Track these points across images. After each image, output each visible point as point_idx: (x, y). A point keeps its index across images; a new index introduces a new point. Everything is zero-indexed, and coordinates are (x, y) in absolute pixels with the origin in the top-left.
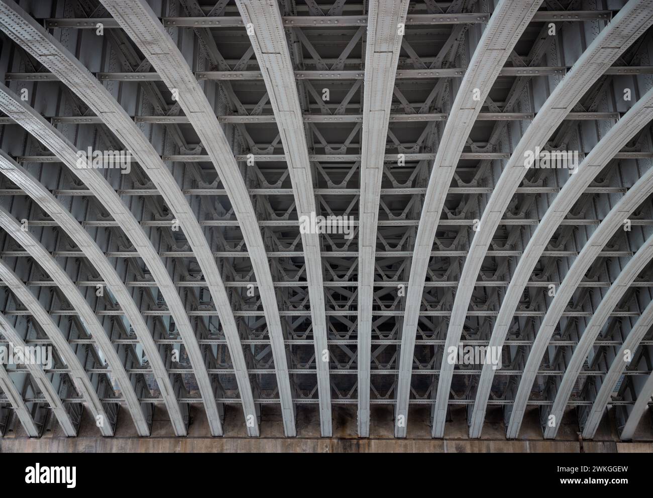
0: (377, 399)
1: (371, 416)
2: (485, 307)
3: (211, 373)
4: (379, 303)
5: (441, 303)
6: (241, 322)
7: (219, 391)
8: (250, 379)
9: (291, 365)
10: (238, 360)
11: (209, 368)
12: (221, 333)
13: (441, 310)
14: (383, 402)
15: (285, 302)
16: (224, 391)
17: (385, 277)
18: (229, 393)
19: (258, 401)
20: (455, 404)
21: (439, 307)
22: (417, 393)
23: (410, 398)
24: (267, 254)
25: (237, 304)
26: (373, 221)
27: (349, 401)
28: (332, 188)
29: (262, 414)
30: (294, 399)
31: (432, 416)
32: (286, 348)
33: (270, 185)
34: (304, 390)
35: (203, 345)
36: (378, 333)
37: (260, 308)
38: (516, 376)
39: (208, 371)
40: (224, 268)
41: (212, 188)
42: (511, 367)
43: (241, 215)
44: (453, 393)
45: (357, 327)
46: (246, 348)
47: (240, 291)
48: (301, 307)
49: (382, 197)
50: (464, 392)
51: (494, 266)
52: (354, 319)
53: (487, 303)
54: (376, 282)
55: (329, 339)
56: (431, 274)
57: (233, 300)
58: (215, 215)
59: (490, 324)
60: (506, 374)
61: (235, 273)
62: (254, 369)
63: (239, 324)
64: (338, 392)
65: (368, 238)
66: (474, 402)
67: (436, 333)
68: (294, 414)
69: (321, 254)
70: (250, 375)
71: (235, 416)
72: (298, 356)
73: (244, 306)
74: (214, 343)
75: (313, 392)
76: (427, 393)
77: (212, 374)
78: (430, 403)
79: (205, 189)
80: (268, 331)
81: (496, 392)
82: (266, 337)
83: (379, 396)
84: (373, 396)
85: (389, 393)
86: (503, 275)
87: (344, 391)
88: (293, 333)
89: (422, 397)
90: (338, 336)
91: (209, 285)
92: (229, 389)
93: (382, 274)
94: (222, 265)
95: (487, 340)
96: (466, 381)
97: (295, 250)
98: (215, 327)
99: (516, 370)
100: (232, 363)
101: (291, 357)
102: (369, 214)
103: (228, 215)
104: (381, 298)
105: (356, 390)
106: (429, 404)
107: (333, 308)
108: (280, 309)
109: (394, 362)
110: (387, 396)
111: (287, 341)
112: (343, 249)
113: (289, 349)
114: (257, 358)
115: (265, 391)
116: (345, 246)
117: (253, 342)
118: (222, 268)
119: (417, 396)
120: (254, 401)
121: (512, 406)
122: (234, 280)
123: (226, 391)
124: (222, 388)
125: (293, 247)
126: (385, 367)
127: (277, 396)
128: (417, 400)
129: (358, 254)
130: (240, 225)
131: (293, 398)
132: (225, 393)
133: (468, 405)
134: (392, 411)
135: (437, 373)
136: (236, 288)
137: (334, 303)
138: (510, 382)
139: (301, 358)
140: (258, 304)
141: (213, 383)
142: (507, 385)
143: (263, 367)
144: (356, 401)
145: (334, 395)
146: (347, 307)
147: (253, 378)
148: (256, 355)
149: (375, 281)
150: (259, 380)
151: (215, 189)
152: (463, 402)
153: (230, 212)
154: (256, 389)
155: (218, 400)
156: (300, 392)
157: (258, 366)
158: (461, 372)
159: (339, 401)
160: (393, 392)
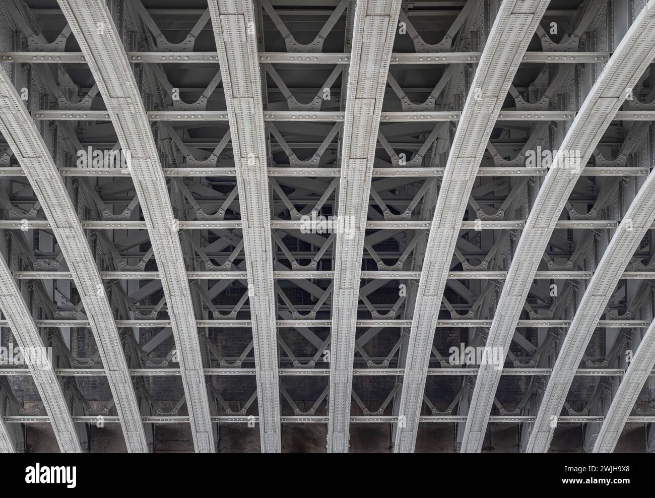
0: (362, 415)
1: (350, 442)
2: (570, 264)
3: (62, 374)
4: (374, 256)
5: (488, 258)
6: (115, 289)
7: (77, 403)
8: (134, 384)
9: (209, 362)
10: (111, 354)
11: (58, 367)
12: (78, 308)
13: (488, 270)
14: (373, 419)
15: (197, 255)
16: (86, 404)
17: (387, 212)
18: (95, 405)
19: (149, 420)
20: (501, 423)
21: (484, 264)
22: (434, 404)
23: (422, 414)
24: (165, 172)
25: (106, 258)
26: (371, 113)
27: (312, 419)
28: (295, 51)
29: (156, 439)
30: (215, 417)
31: (458, 441)
32: (199, 333)
33: (170, 45)
34: (230, 399)
35: (45, 328)
36: (369, 306)
37: (152, 266)
38: (613, 377)
39: (57, 372)
40: (80, 195)
41: (55, 50)
42: (605, 363)
43: (114, 101)
44: (499, 406)
45: (330, 298)
46: (125, 334)
47: (110, 236)
48: (228, 264)
49: (393, 69)
50: (517, 402)
51: (593, 191)
52: (325, 284)
53: (574, 257)
54: (370, 222)
55: (279, 318)
56: (475, 206)
57: (99, 252)
58: (63, 100)
59: (574, 292)
60: (596, 374)
61: (101, 205)
62: (140, 368)
63: (110, 292)
64: (293, 404)
65: (360, 143)
66: (534, 419)
67: (475, 307)
68: (214, 440)
69: (269, 172)
70: (133, 378)
71: (108, 443)
72: (219, 344)
73: (119, 262)
74: (64, 325)
75: (248, 404)
76: (453, 406)
77: (63, 377)
78: (456, 421)
79: (41, 51)
80: (166, 304)
81: (574, 402)
82: (164, 315)
83: (366, 410)
84: (355, 410)
85: (385, 405)
86: (608, 208)
87: (304, 402)
88: (212, 307)
89: (442, 411)
90: (295, 314)
91: (53, 227)
92: (95, 400)
93: (383, 206)
94: (77, 189)
95: (566, 319)
96: (522, 385)
97: (219, 164)
98: (64, 296)
99: (612, 368)
100: (100, 357)
101: (208, 346)
102: (365, 101)
103: (87, 101)
104: (377, 247)
105: (325, 402)
106: (454, 423)
107: (288, 265)
108: (188, 268)
109: (397, 354)
110: (381, 410)
111: (201, 321)
112: (309, 162)
113: (205, 334)
114: (144, 348)
115: (160, 403)
116: (315, 157)
117: (137, 324)
118: (77, 195)
119: (434, 410)
120: (143, 420)
121: (600, 425)
122: (100, 218)
123: (90, 403)
124: (82, 398)
125: (213, 159)
126: (379, 364)
127: (184, 411)
128: (434, 417)
129: (339, 172)
130: (113, 119)
131: (211, 414)
132: (89, 407)
133: (522, 423)
134: (389, 434)
135: (472, 374)
136: (103, 232)
137: (288, 255)
138: (600, 386)
139: (224, 347)
140: (147, 258)
141: (67, 391)
142: (594, 392)
143: (157, 365)
144: (325, 419)
145: (286, 409)
146: (314, 264)
147: (139, 383)
148: (142, 344)
149: (369, 219)
150: (149, 384)
151: (61, 51)
152: (515, 419)
153: (92, 93)
154: (144, 401)
155: (77, 419)
156: (225, 404)
157: (148, 363)
158: (516, 372)
159: (296, 419)
160: (391, 403)
